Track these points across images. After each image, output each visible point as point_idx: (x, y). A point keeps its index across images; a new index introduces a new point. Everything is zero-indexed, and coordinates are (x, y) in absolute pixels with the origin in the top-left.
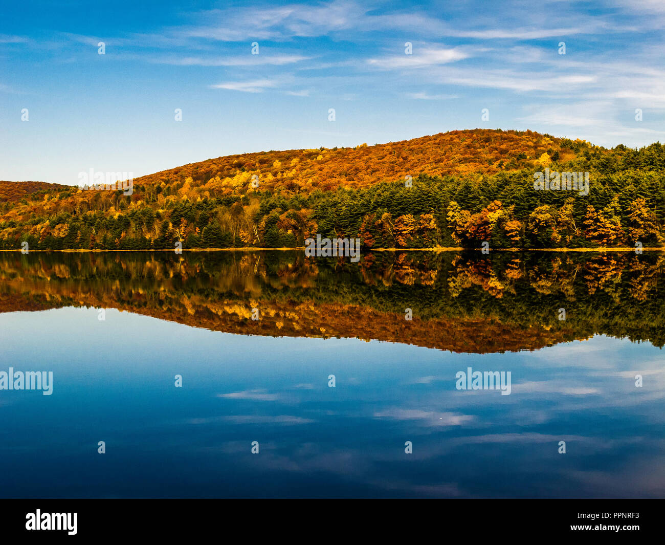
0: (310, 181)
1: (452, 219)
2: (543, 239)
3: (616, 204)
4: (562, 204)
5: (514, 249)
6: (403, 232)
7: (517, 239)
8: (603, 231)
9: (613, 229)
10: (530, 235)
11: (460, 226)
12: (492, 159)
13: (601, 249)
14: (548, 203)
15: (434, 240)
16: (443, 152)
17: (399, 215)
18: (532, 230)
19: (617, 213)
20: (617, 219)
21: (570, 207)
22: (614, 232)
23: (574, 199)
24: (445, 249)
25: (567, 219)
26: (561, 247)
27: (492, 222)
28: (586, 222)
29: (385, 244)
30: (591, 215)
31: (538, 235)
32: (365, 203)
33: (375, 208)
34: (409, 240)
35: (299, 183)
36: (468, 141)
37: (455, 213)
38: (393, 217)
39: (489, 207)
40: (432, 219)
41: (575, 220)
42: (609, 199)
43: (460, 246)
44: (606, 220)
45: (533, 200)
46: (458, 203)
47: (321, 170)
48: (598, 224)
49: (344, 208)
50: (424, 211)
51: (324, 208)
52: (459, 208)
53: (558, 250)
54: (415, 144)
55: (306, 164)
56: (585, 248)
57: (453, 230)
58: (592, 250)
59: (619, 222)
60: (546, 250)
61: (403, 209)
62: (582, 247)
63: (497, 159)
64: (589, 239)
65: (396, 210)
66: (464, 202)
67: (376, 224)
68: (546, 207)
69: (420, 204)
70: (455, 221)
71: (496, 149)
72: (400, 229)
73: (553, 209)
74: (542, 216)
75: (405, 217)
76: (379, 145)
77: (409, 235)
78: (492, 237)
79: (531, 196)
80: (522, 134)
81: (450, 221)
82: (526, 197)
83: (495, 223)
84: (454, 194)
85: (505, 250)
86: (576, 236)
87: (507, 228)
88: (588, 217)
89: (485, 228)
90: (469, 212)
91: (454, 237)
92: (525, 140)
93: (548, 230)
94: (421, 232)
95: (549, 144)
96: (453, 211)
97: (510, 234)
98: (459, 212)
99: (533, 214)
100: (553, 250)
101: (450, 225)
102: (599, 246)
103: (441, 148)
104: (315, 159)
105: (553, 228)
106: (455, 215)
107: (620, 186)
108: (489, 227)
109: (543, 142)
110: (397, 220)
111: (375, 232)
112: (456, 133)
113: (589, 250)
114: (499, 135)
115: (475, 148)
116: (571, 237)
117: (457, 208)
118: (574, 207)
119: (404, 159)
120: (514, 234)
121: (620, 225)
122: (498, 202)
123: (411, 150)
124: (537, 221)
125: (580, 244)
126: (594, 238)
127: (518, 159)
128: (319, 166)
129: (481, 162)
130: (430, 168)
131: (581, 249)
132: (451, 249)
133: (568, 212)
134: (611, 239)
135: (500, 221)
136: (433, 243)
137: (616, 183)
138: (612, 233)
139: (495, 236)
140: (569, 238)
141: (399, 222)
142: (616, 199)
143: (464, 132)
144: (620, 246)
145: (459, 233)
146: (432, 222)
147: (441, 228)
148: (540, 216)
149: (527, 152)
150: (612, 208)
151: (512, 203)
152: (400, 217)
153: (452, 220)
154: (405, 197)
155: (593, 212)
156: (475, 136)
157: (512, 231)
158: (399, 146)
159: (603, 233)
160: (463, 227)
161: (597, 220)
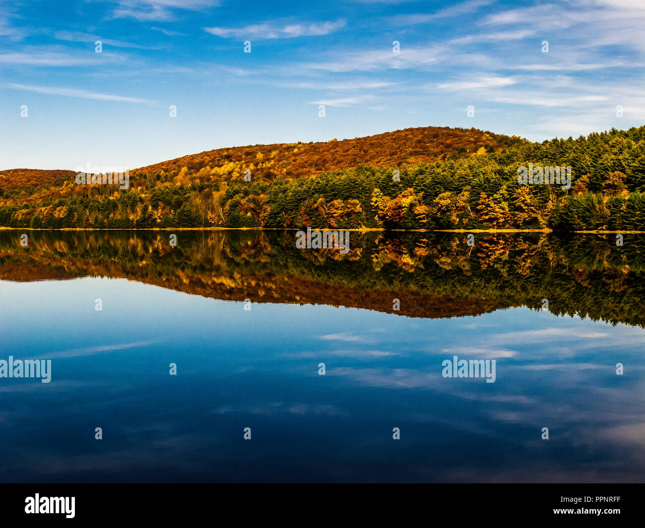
0: (285, 170)
1: (375, 203)
2: (444, 222)
3: (504, 191)
4: (461, 191)
5: (423, 230)
6: (334, 215)
7: (424, 221)
8: (493, 215)
9: (501, 214)
10: (434, 218)
11: (382, 210)
12: (438, 152)
13: (492, 231)
14: (450, 190)
15: (360, 222)
16: (397, 146)
17: (332, 200)
18: (436, 214)
19: (505, 200)
20: (505, 204)
21: (466, 194)
22: (502, 215)
23: (470, 187)
24: (369, 230)
25: (464, 204)
26: (459, 228)
27: (405, 207)
28: (479, 207)
29: (320, 224)
30: (483, 200)
31: (441, 218)
32: (307, 189)
33: (313, 194)
34: (339, 221)
35: (276, 172)
36: (420, 137)
37: (378, 199)
38: (327, 202)
39: (403, 193)
40: (358, 204)
41: (470, 205)
42: (498, 187)
43: (382, 228)
44: (496, 205)
45: (438, 187)
46: (381, 190)
47: (294, 161)
48: (489, 208)
49: (291, 194)
50: (351, 197)
51: (276, 194)
52: (382, 194)
53: (457, 231)
54: (376, 139)
55: (284, 156)
56: (478, 230)
57: (376, 213)
58: (484, 231)
59: (507, 207)
60: (447, 231)
61: (335, 195)
62: (476, 228)
63: (442, 152)
64: (481, 222)
65: (329, 196)
66: (387, 189)
67: (312, 208)
68: (448, 193)
69: (349, 191)
70: (378, 206)
71: (442, 144)
72: (332, 212)
73: (453, 195)
74: (444, 201)
75: (335, 202)
76: (347, 140)
77: (339, 218)
78: (405, 219)
79: (436, 184)
80: (467, 130)
81: (374, 206)
82: (433, 185)
83: (407, 207)
84: (379, 182)
85: (414, 230)
86: (471, 219)
87: (416, 212)
88: (480, 203)
89: (399, 212)
90: (389, 198)
91: (377, 219)
92: (467, 136)
93: (448, 213)
94: (349, 214)
95: (488, 140)
96: (376, 197)
97: (418, 217)
98: (381, 198)
99: (437, 200)
100: (453, 231)
101: (373, 209)
102: (490, 227)
103: (397, 143)
104: (291, 152)
105: (452, 212)
106: (378, 200)
107: (509, 176)
108: (402, 211)
109: (484, 138)
110: (329, 205)
111: (312, 214)
112: (411, 130)
113: (481, 231)
114: (446, 131)
115: (425, 143)
116: (467, 219)
117: (380, 194)
118: (470, 194)
119: (364, 152)
120: (421, 217)
121: (507, 210)
122: (411, 190)
123: (372, 144)
124: (440, 206)
125: (474, 226)
126: (485, 221)
127: (459, 152)
128: (294, 158)
129: (428, 155)
130: (385, 159)
131: (475, 230)
132: (374, 229)
133: (464, 198)
134: (500, 222)
135: (412, 205)
136: (359, 224)
137: (507, 174)
138: (500, 217)
139: (407, 218)
140: (465, 221)
141: (330, 206)
142: (505, 187)
143: (418, 129)
144: (508, 228)
145: (381, 215)
146: (358, 206)
147: (366, 211)
148: (442, 202)
149: (468, 146)
150: (500, 195)
151: (422, 190)
152: (332, 202)
153: (376, 205)
154: (337, 185)
155: (485, 199)
156: (426, 132)
157: (420, 214)
158: (362, 140)
159: (493, 217)
160: (383, 210)
161: (488, 205)
